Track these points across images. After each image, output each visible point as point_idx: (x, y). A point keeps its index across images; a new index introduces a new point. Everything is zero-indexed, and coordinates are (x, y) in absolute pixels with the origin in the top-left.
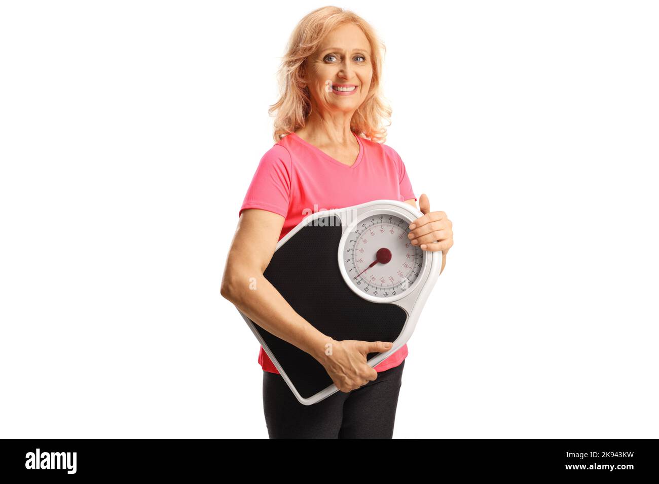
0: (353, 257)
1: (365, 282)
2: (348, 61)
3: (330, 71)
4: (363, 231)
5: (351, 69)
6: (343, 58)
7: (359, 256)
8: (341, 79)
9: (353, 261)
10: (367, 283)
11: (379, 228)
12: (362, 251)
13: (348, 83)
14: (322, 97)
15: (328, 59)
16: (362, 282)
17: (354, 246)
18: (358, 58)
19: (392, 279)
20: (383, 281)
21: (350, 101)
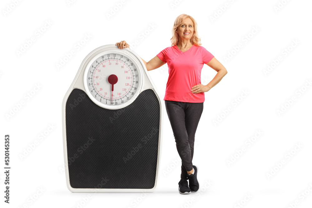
0: (100, 96)
1: (118, 100)
2: (187, 27)
3: (183, 29)
4: (92, 81)
5: (188, 28)
6: (186, 26)
7: (102, 93)
8: (186, 31)
9: (103, 98)
10: (120, 99)
11: (97, 71)
12: (101, 89)
13: (187, 32)
14: (181, 36)
15: (182, 26)
16: (117, 101)
17: (96, 91)
18: (190, 26)
19: (128, 84)
20: (125, 90)
21: (188, 36)
